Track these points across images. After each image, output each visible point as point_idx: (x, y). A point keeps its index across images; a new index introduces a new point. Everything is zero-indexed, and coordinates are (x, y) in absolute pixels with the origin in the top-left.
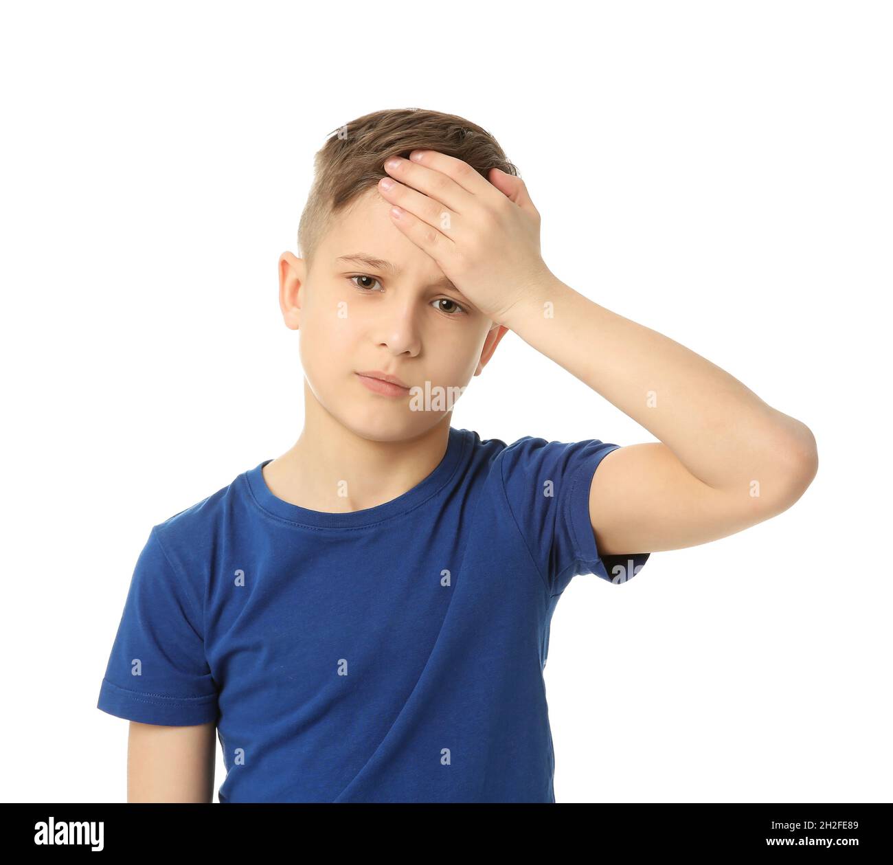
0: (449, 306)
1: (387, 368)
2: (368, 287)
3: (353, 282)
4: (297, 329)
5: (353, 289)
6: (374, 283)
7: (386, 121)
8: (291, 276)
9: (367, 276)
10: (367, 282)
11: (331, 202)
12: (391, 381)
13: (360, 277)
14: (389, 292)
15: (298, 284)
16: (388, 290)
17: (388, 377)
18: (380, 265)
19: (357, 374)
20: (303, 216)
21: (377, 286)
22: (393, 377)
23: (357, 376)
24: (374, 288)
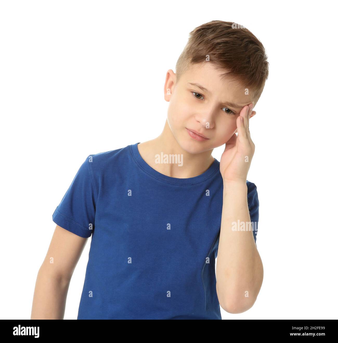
0: (228, 111)
1: (199, 130)
2: (199, 98)
3: (193, 95)
4: (169, 101)
5: (192, 97)
6: (201, 97)
7: (220, 30)
8: (170, 80)
9: (199, 93)
10: (199, 96)
11: (191, 59)
12: (201, 135)
13: (196, 93)
14: (206, 102)
15: (172, 83)
16: (206, 100)
17: (199, 133)
18: (205, 90)
19: (187, 129)
20: (179, 59)
21: (202, 98)
22: (202, 134)
23: (186, 129)
24: (201, 98)
